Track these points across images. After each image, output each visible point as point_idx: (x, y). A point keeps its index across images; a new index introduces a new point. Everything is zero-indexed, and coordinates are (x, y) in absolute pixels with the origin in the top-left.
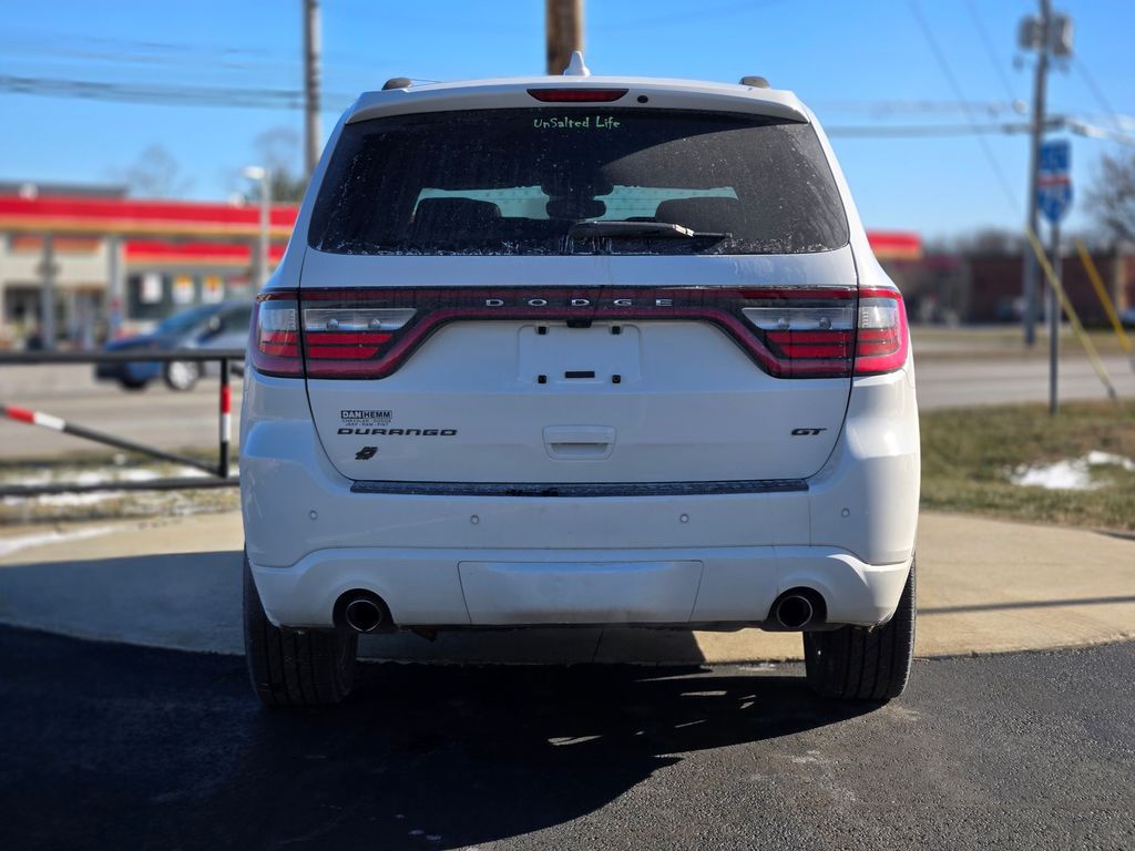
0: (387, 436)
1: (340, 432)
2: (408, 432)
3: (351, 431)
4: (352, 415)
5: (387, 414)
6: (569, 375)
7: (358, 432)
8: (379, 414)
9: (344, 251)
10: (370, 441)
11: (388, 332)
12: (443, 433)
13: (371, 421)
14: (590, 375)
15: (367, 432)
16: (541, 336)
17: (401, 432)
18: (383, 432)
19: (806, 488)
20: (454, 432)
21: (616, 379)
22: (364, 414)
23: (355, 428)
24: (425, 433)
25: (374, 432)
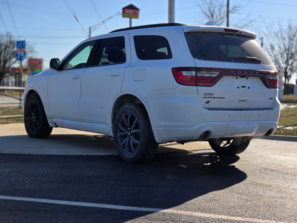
0: (212, 99)
1: (203, 98)
2: (216, 98)
3: (205, 98)
4: (206, 94)
5: (213, 94)
6: (242, 87)
7: (207, 98)
8: (211, 94)
9: (203, 60)
10: (209, 100)
11: (213, 77)
12: (222, 98)
13: (210, 95)
14: (245, 87)
15: (209, 98)
16: (237, 79)
17: (215, 98)
18: (212, 98)
19: (273, 109)
20: (224, 98)
21: (249, 88)
22: (208, 94)
23: (206, 97)
24: (219, 98)
25: (210, 98)
